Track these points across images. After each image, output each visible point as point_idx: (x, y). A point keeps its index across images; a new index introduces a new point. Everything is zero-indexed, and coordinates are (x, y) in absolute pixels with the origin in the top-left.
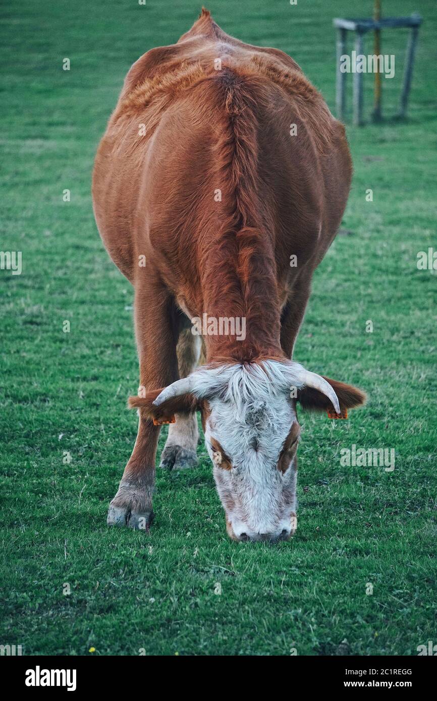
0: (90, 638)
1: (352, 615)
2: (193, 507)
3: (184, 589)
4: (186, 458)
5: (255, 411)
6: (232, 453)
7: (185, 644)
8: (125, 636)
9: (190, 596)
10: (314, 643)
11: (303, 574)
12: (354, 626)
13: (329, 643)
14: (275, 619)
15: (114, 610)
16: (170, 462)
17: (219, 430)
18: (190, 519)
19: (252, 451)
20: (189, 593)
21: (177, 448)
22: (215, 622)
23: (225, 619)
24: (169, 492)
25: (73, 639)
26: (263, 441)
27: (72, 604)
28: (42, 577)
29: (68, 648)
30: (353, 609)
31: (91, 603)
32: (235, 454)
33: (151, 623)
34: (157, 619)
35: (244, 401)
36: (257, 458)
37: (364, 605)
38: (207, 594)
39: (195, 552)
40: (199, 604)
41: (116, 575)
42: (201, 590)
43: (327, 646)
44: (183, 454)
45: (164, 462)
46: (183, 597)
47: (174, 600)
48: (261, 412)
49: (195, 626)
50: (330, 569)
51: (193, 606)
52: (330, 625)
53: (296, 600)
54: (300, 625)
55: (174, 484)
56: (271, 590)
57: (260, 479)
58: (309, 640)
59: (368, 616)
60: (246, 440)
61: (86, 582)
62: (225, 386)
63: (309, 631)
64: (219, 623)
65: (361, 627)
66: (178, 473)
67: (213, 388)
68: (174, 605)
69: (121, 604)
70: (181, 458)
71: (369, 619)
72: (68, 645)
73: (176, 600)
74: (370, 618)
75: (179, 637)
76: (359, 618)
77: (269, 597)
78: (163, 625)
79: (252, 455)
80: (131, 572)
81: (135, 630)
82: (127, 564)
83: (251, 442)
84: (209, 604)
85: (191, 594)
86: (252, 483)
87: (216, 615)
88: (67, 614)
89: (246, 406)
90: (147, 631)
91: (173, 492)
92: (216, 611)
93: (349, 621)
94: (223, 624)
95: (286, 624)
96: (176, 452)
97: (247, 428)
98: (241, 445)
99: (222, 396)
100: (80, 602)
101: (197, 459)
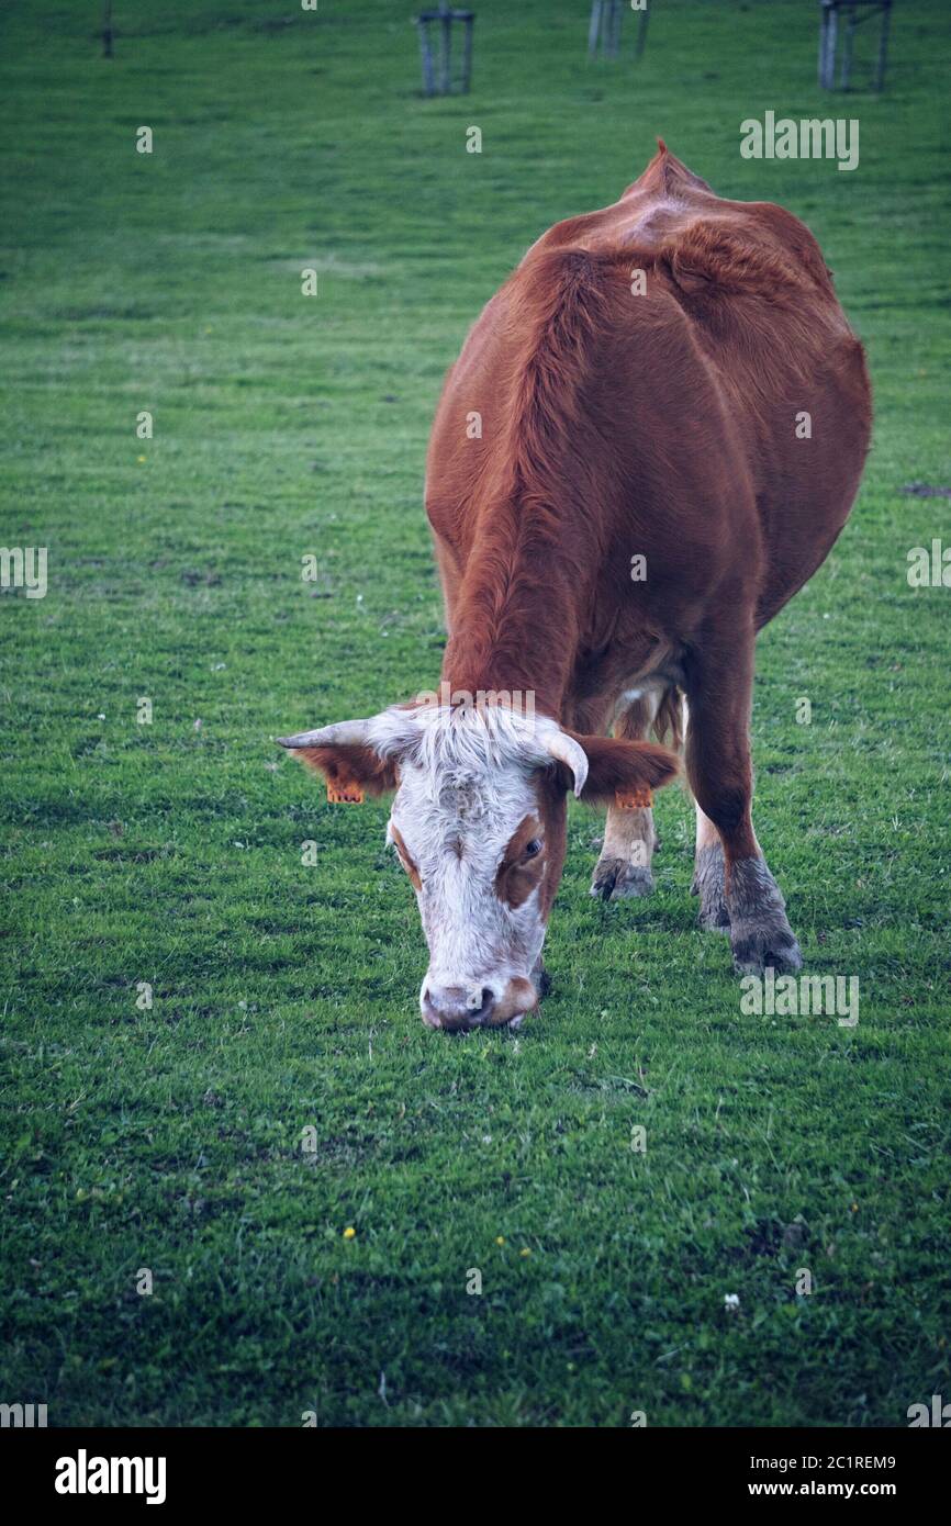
0: (363, 1208)
1: (826, 1170)
2: (625, 966)
3: (546, 1120)
4: (633, 879)
5: (457, 783)
6: (419, 855)
7: (525, 1220)
8: (426, 1202)
9: (556, 1133)
10: (748, 1221)
11: (763, 1093)
12: (824, 1191)
13: (774, 1222)
14: (688, 1176)
15: (420, 1156)
16: (606, 886)
17: (403, 812)
18: (615, 987)
19: (450, 855)
20: (554, 1126)
21: (619, 864)
22: (583, 1180)
23: (602, 1176)
24: (594, 938)
25: (334, 1209)
26: (470, 840)
27: (353, 1143)
28: (317, 1093)
29: (324, 1223)
30: (831, 1160)
31: (384, 1143)
32: (423, 856)
33: (474, 1182)
34: (488, 1175)
35: (439, 766)
36: (458, 867)
37: (853, 1152)
38: (586, 1129)
39: (592, 1051)
40: (565, 1147)
41: (445, 1091)
42: (577, 1122)
43: (771, 1225)
44: (628, 873)
45: (598, 886)
46: (542, 1135)
47: (526, 1138)
48: (468, 787)
49: (549, 1187)
50: (812, 1084)
51: (555, 1152)
52: (780, 1189)
53: (734, 1142)
54: (730, 1189)
55: (605, 924)
56: (696, 1124)
57: (459, 904)
58: (740, 1215)
59: (854, 1172)
60: (439, 835)
61: (389, 1103)
62: (418, 737)
63: (743, 1199)
64: (593, 1183)
65: (836, 1192)
66: (617, 905)
67: (400, 740)
68: (523, 1149)
69: (436, 1145)
70: (625, 880)
71: (854, 1177)
72: (324, 1218)
73: (529, 1138)
74: (856, 1176)
75: (517, 1207)
76: (836, 1177)
77: (689, 1139)
78: (494, 1185)
79: (449, 862)
80: (471, 1086)
81: (445, 1193)
82: (466, 1072)
83: (449, 840)
84: (583, 1147)
85: (557, 1129)
86: (447, 911)
87: (589, 1168)
88: (342, 1161)
89: (443, 773)
90: (465, 1195)
91: (600, 938)
92: (592, 1161)
93: (818, 1181)
94: (600, 1184)
95: (706, 1187)
96: (617, 871)
97: (443, 813)
98: (431, 843)
99: (414, 755)
100: (369, 1139)
101: (653, 881)
